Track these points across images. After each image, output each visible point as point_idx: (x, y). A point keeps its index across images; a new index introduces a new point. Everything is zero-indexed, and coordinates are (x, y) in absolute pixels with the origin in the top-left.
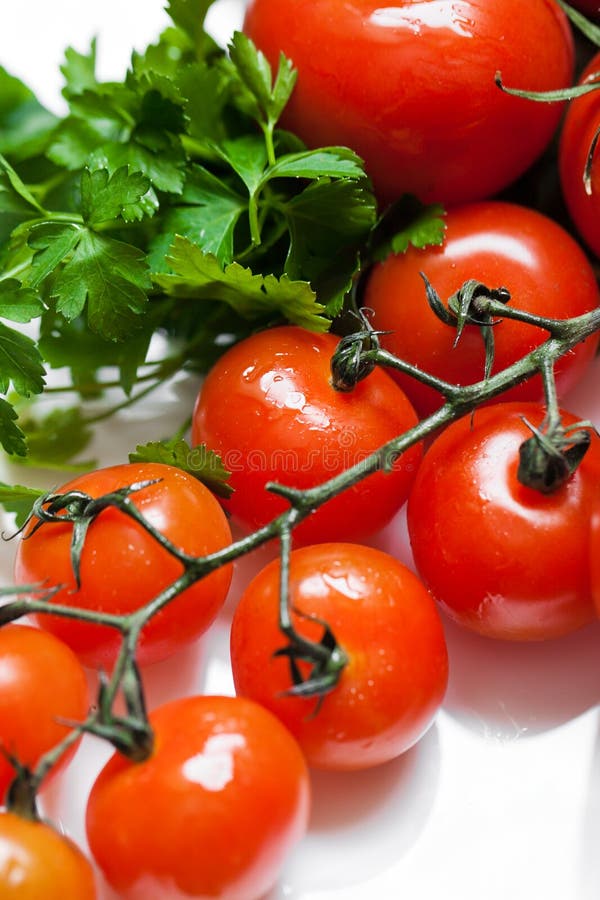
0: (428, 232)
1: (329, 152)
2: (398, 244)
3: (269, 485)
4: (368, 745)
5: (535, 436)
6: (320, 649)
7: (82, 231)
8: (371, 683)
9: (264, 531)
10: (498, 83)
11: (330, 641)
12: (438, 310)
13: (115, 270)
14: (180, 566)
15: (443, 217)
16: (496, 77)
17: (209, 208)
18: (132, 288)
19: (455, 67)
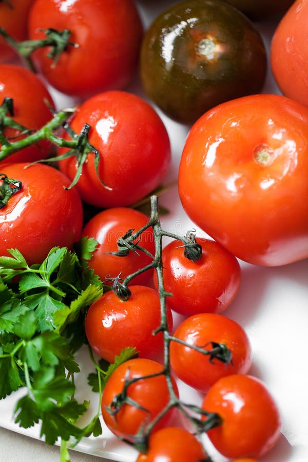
0: (91, 245)
1: (50, 255)
2: (87, 257)
3: (153, 334)
4: (249, 358)
5: (186, 247)
6: (216, 349)
7: (30, 343)
8: (233, 343)
9: (166, 344)
10: (67, 189)
11: (215, 345)
12: (122, 254)
13: (50, 340)
14: (163, 376)
15: (88, 238)
16: (64, 188)
17: (40, 304)
18: (58, 340)
19: (53, 198)
